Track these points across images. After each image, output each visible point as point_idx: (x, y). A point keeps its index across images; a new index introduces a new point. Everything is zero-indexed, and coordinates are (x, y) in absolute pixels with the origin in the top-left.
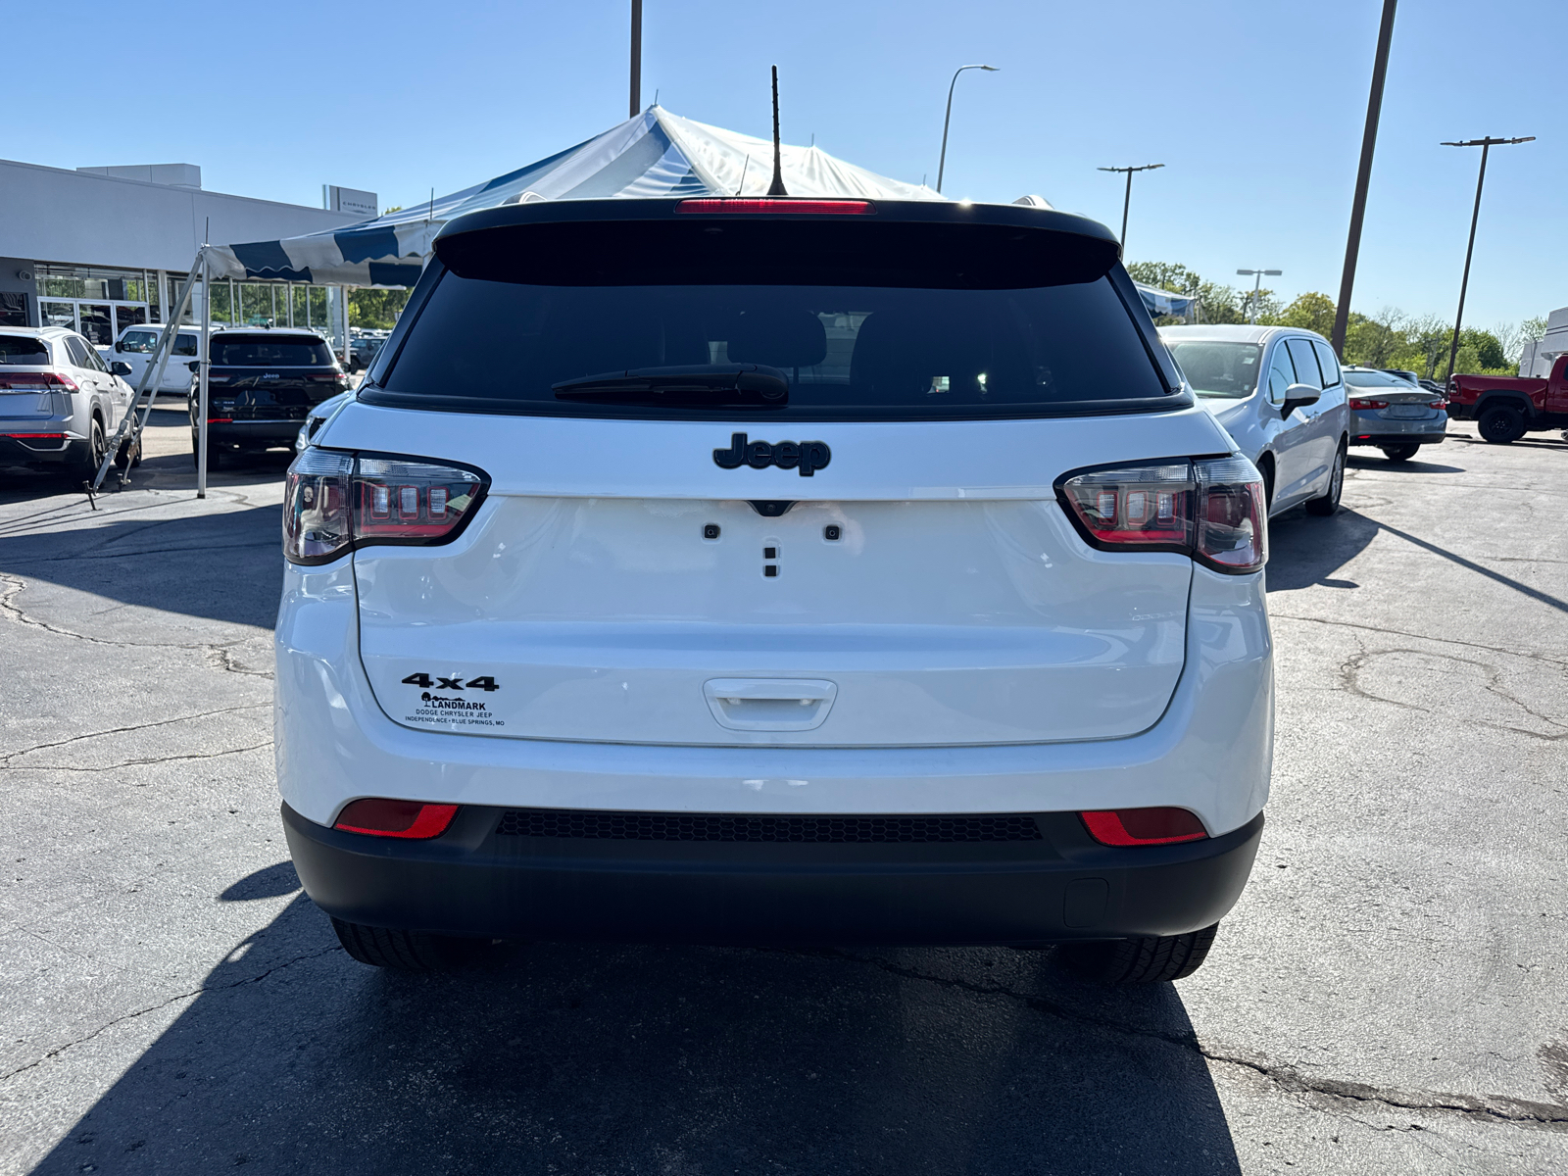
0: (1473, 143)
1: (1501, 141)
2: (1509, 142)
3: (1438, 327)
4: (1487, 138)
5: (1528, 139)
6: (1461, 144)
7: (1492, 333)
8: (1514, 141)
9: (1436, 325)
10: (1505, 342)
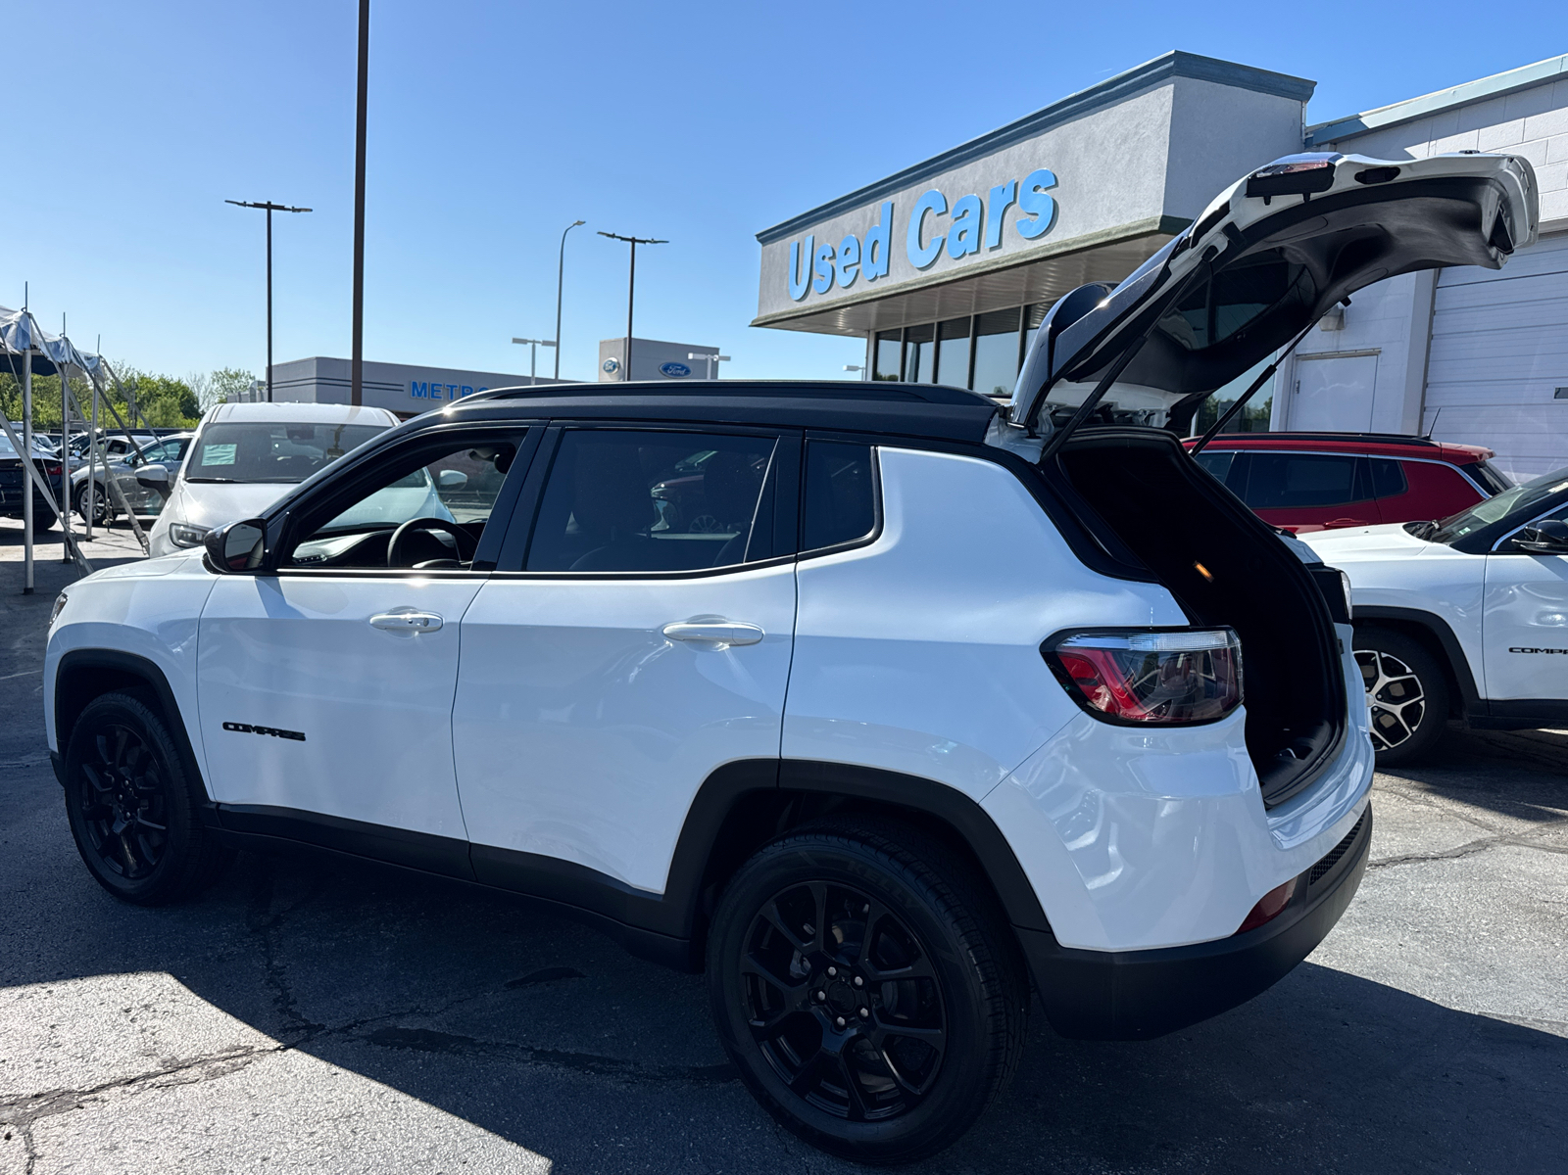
0: (256, 205)
1: (282, 208)
2: (289, 210)
3: (129, 375)
4: (269, 203)
5: (306, 210)
6: (244, 204)
7: (184, 382)
8: (294, 210)
9: (127, 372)
10: (199, 392)
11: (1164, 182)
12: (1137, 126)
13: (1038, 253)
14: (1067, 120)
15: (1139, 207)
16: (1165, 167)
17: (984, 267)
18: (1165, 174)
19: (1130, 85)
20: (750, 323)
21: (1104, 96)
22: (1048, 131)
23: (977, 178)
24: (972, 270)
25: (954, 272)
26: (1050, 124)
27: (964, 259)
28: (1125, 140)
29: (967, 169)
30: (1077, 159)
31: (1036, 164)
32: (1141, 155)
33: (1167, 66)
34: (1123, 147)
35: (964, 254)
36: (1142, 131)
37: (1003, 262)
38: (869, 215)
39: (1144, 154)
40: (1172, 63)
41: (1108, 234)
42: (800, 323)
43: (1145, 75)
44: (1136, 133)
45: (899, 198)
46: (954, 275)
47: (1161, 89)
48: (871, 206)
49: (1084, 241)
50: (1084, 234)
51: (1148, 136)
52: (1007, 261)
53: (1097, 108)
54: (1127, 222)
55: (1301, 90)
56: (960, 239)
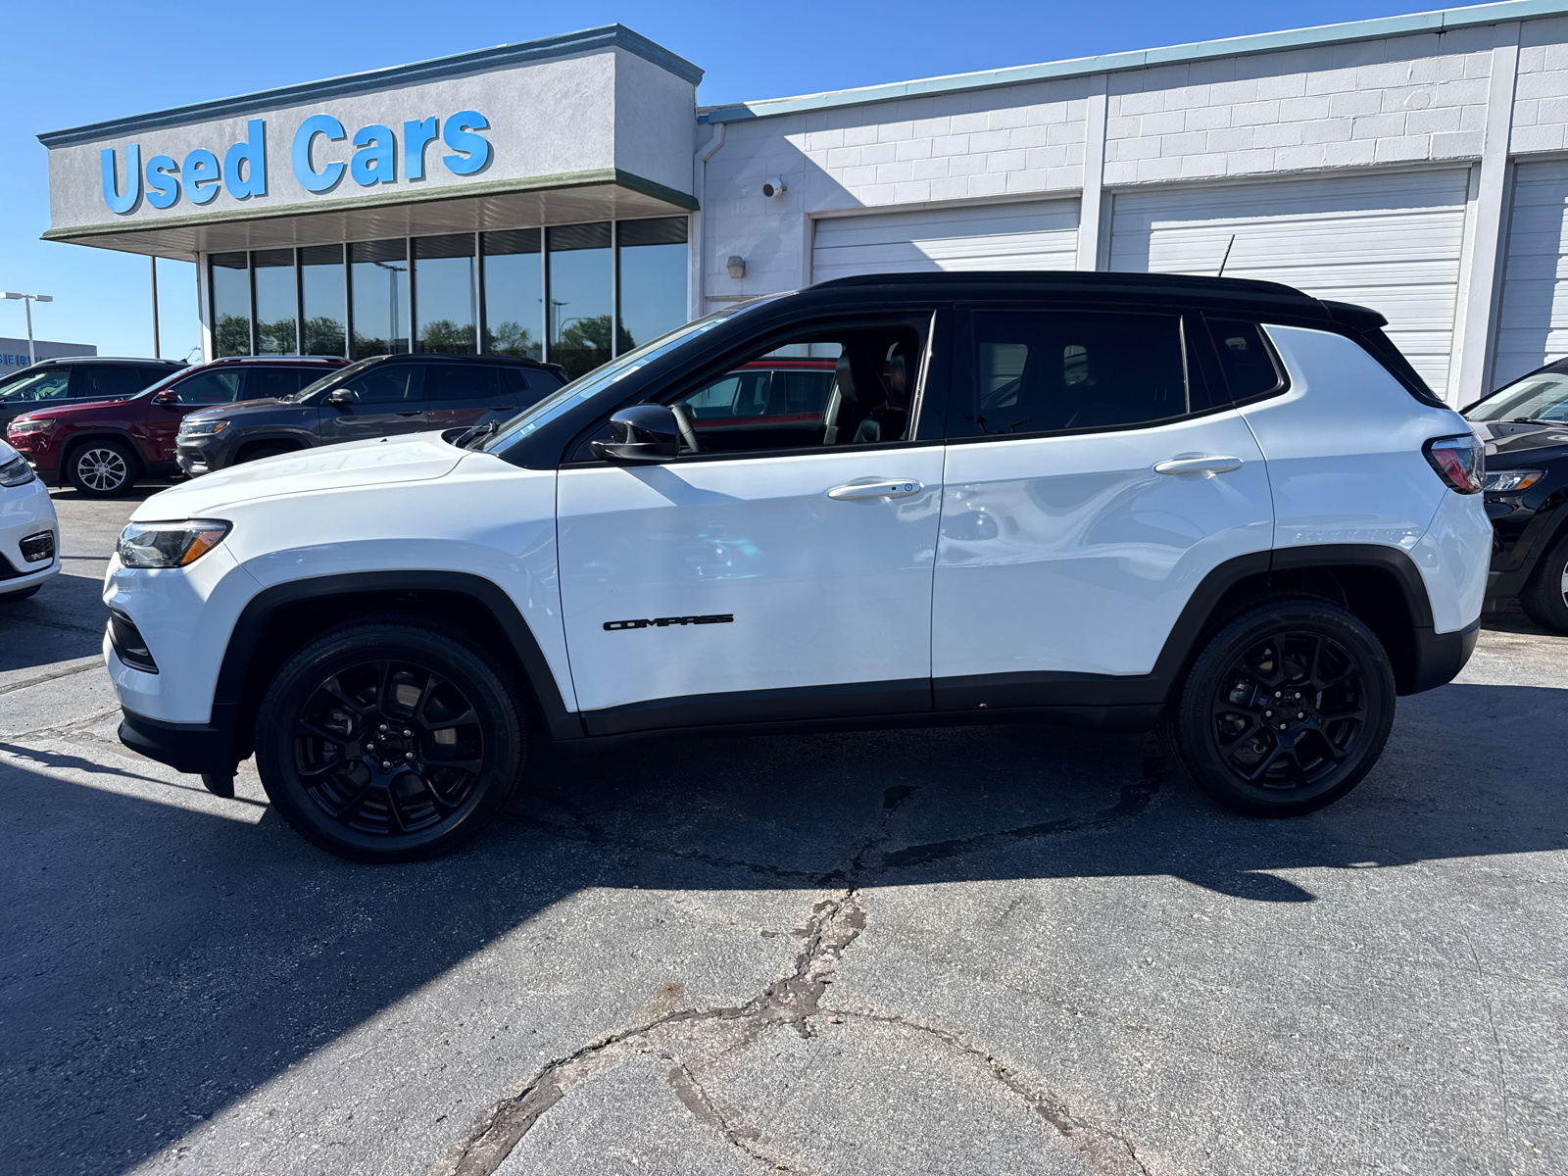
11: (613, 139)
12: (577, 85)
13: (476, 189)
14: (493, 68)
15: (589, 158)
16: (613, 125)
17: (406, 197)
18: (613, 132)
19: (568, 46)
20: (41, 236)
21: (539, 51)
22: (472, 76)
23: (383, 109)
24: (391, 198)
25: (367, 199)
26: (474, 69)
27: (376, 186)
28: (566, 95)
29: (368, 98)
30: (511, 106)
31: (460, 105)
32: (586, 112)
33: (609, 35)
34: (564, 102)
35: (376, 181)
36: (583, 90)
37: (433, 194)
38: (228, 130)
39: (589, 112)
40: (614, 34)
41: (559, 179)
42: (115, 239)
43: (585, 40)
44: (577, 91)
45: (273, 117)
46: (367, 201)
47: (602, 55)
48: (230, 121)
49: (531, 183)
50: (527, 176)
51: (591, 95)
52: (438, 193)
53: (531, 62)
54: (576, 170)
55: (693, 75)
56: (368, 167)
